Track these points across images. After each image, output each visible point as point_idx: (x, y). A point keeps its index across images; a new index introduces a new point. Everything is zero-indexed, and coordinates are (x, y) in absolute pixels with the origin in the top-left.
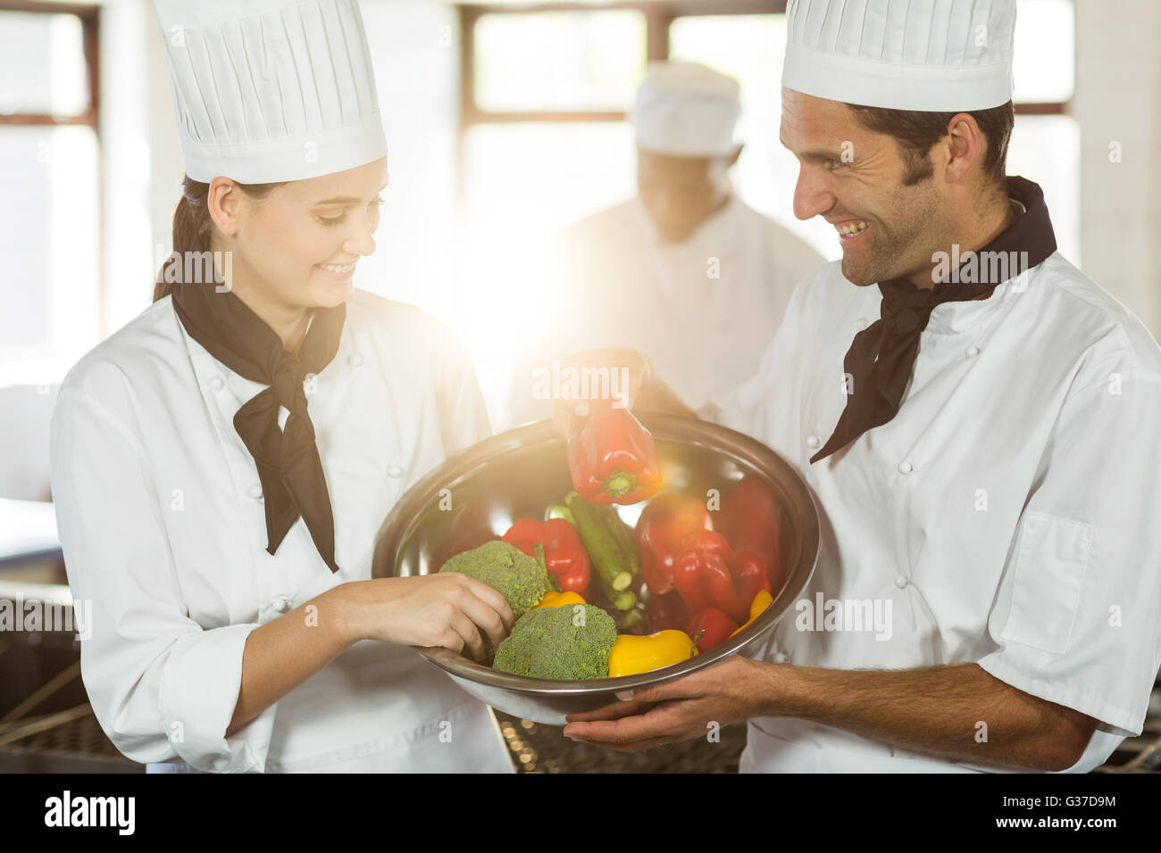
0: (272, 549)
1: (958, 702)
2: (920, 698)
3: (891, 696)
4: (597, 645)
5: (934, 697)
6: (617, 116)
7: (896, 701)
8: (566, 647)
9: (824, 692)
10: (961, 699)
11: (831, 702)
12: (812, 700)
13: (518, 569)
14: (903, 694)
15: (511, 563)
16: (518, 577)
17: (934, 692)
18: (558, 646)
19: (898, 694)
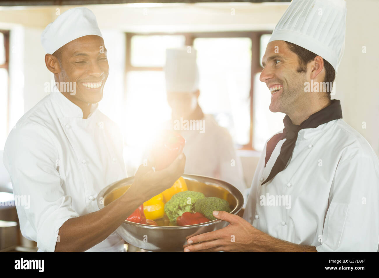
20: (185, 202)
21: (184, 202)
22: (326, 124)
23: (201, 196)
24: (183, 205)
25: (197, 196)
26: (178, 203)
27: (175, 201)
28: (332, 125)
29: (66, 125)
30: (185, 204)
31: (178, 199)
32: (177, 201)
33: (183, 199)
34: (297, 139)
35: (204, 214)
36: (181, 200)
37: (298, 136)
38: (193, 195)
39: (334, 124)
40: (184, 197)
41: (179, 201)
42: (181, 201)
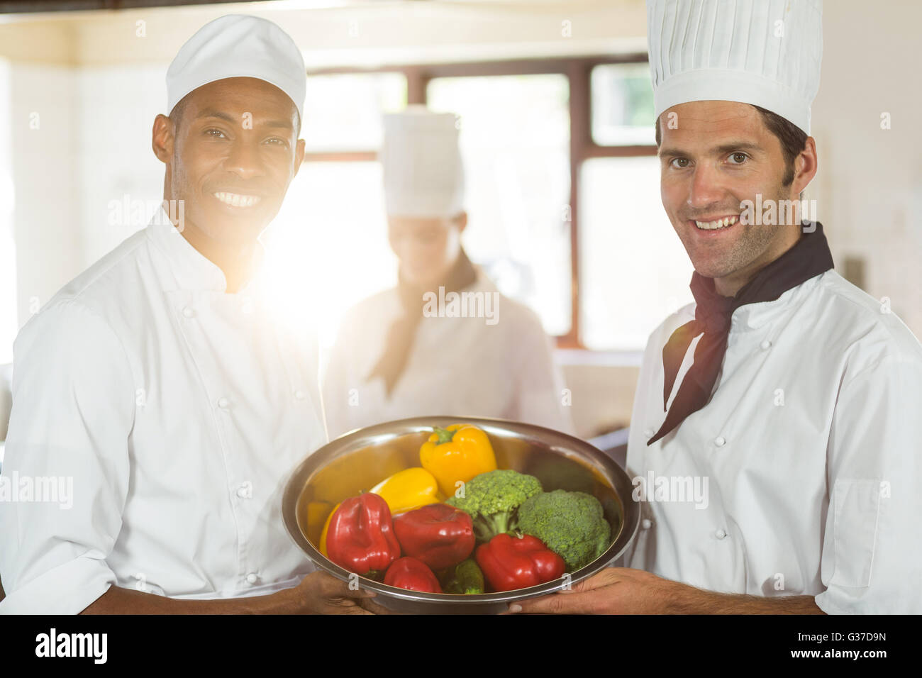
20: (494, 506)
21: (491, 504)
22: (798, 289)
23: (531, 485)
24: (490, 512)
25: (521, 487)
26: (477, 506)
27: (470, 501)
28: (813, 289)
29: (184, 309)
30: (494, 510)
31: (478, 496)
32: (474, 502)
33: (490, 497)
34: (732, 331)
35: (544, 541)
36: (483, 499)
37: (734, 323)
38: (513, 485)
39: (816, 286)
40: (491, 491)
41: (480, 503)
42: (485, 503)
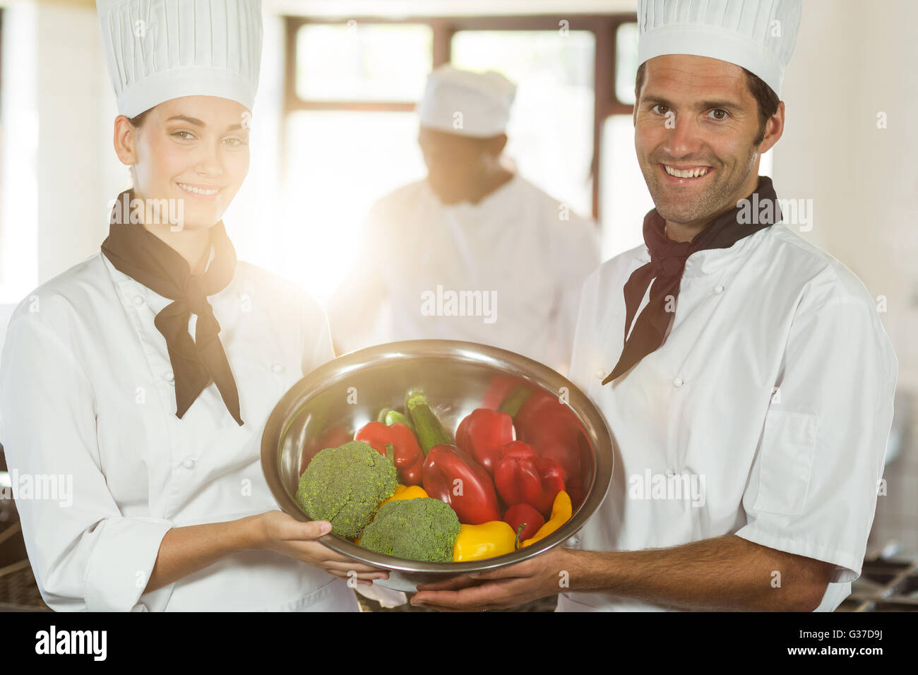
0: (180, 414)
1: (722, 563)
2: (693, 564)
3: (670, 564)
4: (447, 533)
5: (703, 561)
6: (408, 107)
7: (675, 567)
8: (424, 534)
9: (619, 566)
10: (723, 561)
11: (624, 574)
12: (610, 574)
13: (378, 468)
14: (679, 562)
15: (372, 463)
16: (379, 476)
17: (702, 557)
18: (418, 533)
19: (676, 563)
28: (763, 238)
37: (687, 268)
